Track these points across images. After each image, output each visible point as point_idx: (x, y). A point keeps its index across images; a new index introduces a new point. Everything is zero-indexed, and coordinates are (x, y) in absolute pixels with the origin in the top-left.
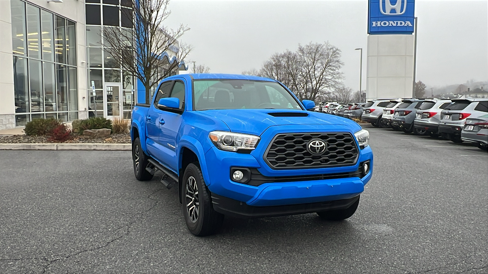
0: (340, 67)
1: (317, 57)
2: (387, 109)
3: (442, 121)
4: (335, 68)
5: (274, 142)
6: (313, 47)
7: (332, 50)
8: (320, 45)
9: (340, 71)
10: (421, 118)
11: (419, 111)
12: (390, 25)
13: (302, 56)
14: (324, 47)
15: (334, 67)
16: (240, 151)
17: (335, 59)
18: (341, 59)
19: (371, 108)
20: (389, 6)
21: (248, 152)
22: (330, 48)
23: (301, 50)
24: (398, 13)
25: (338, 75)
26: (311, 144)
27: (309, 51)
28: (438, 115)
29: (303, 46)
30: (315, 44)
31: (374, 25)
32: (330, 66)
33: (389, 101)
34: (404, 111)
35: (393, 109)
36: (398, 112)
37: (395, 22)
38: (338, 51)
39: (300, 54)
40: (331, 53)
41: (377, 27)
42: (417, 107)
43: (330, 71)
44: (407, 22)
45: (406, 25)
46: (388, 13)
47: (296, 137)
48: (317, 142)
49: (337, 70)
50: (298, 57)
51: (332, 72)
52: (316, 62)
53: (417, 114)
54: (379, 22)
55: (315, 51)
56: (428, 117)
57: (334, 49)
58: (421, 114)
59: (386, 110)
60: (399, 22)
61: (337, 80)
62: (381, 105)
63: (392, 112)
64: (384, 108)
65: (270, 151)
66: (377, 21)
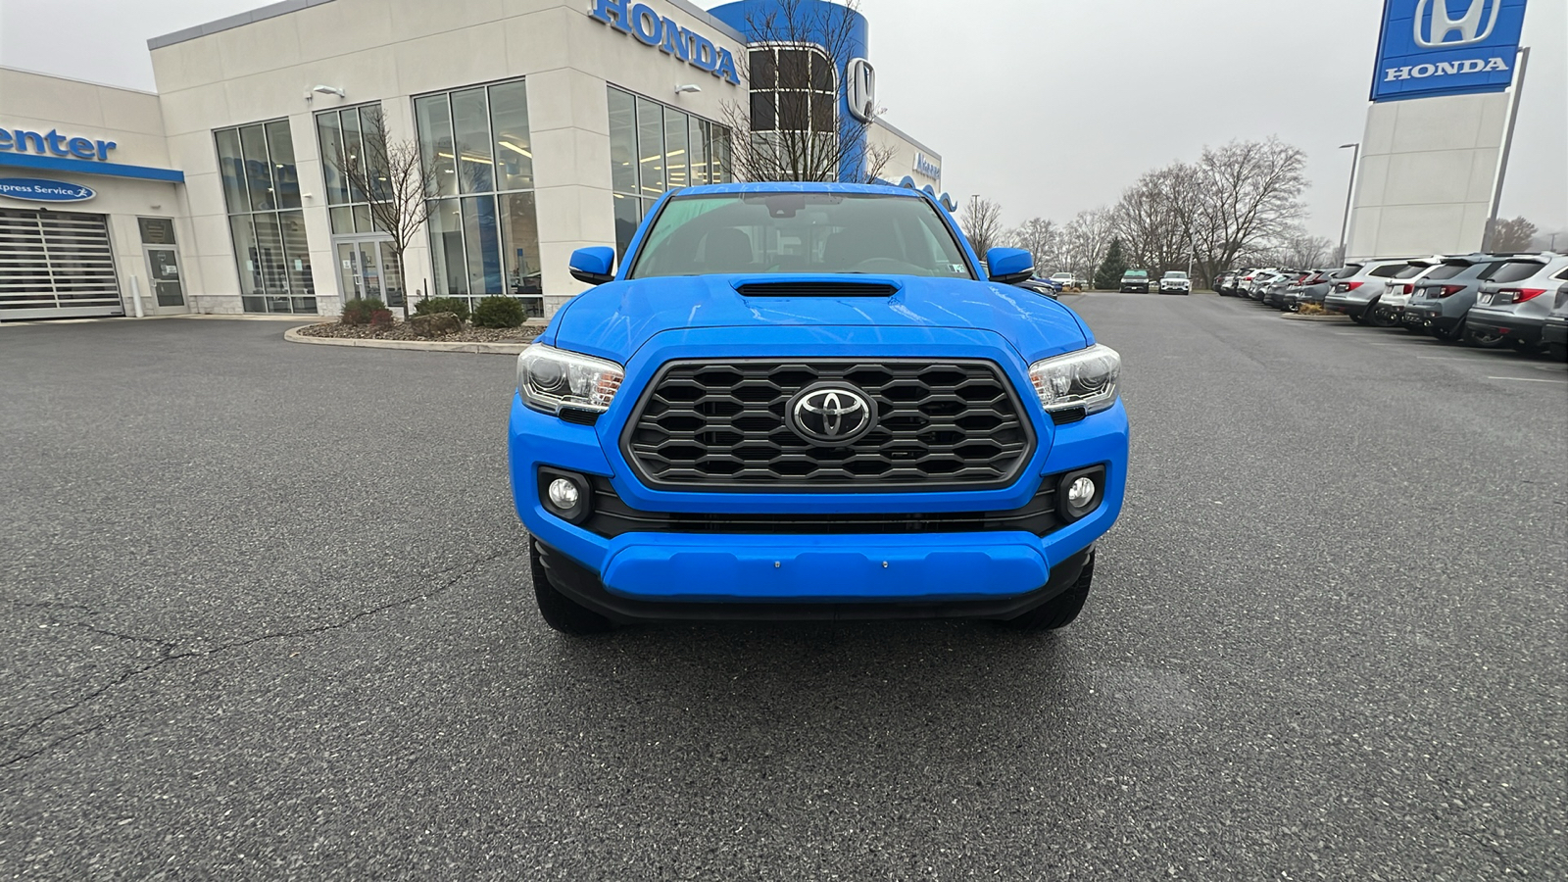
0: (1299, 191)
1: (1245, 172)
2: (1395, 281)
3: (1557, 311)
4: (1286, 195)
6: (1238, 152)
7: (1283, 155)
8: (1255, 145)
9: (1299, 200)
10: (1493, 304)
11: (1489, 285)
12: (1440, 73)
13: (1210, 173)
14: (1266, 149)
15: (1285, 191)
16: (569, 415)
17: (1289, 175)
18: (1304, 174)
19: (1353, 279)
20: (1442, 23)
21: (588, 418)
22: (1278, 150)
23: (1209, 160)
24: (1469, 37)
25: (1292, 210)
26: (804, 402)
27: (1227, 160)
28: (1549, 297)
29: (1215, 150)
30: (1243, 143)
31: (1391, 77)
32: (1275, 190)
33: (1405, 262)
34: (1442, 286)
35: (1411, 281)
36: (1425, 288)
37: (1456, 63)
38: (1298, 157)
39: (1205, 167)
40: (1281, 162)
41: (1398, 81)
42: (1484, 276)
43: (1274, 201)
44: (1493, 60)
45: (1488, 69)
46: (1436, 40)
47: (746, 373)
48: (832, 395)
49: (1290, 200)
50: (1200, 175)
51: (1278, 202)
52: (1240, 183)
53: (1479, 295)
54: (1406, 70)
55: (1240, 159)
56: (1515, 302)
57: (1290, 153)
58: (1492, 294)
59: (1393, 286)
60: (1467, 63)
61: (1289, 221)
62: (1381, 272)
63: (1407, 289)
64: (1388, 280)
65: (641, 420)
66: (1398, 67)
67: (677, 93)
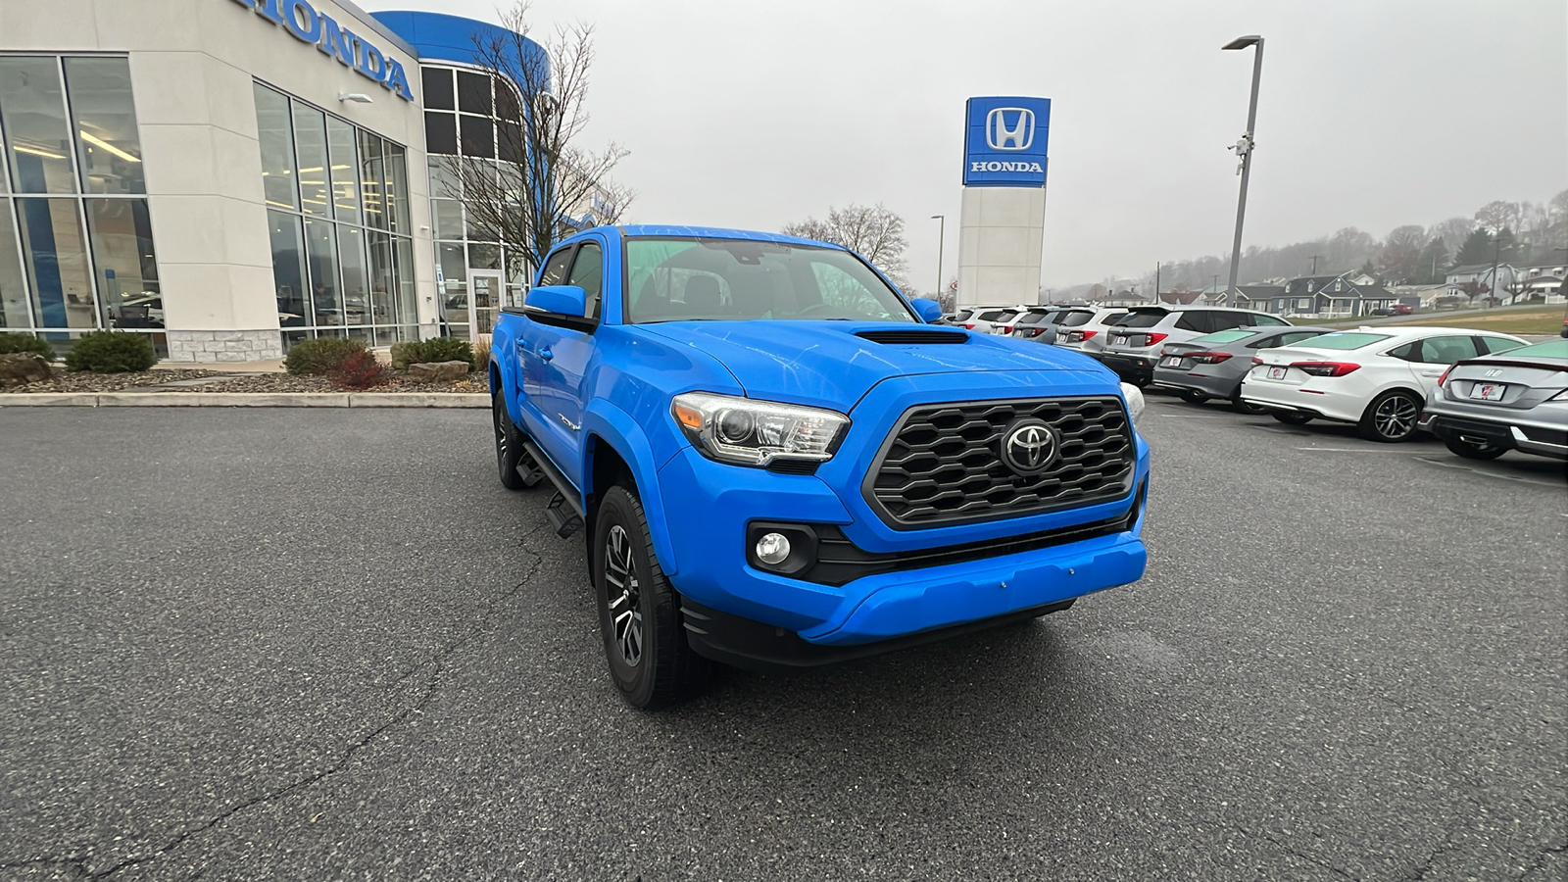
0: (901, 249)
1: (862, 231)
2: (998, 324)
3: (1109, 347)
4: (892, 252)
5: (899, 436)
6: (856, 214)
7: (888, 220)
8: (868, 210)
9: (901, 256)
10: (1068, 342)
11: (1062, 328)
12: (1004, 169)
13: (837, 230)
14: (875, 214)
15: (891, 249)
16: (780, 466)
17: (893, 236)
18: (904, 236)
19: (968, 322)
20: (1003, 133)
21: (807, 467)
22: (884, 215)
23: (835, 219)
24: (1019, 147)
25: (897, 265)
26: (1014, 438)
27: (848, 220)
28: (1102, 337)
29: (839, 211)
30: (859, 208)
31: (975, 169)
32: (885, 247)
33: (1001, 310)
34: (1033, 328)
35: (1010, 324)
36: (1021, 329)
37: (1013, 164)
38: (898, 222)
39: (832, 225)
40: (887, 226)
41: (979, 172)
42: (1058, 321)
43: (884, 256)
44: (1034, 164)
45: (1031, 170)
46: (1000, 146)
47: (968, 415)
48: (1033, 431)
49: (896, 256)
50: (830, 231)
51: (887, 258)
52: (859, 240)
53: (1058, 335)
54: (984, 164)
55: (858, 220)
56: (1081, 340)
57: (892, 218)
58: (1066, 335)
59: (997, 327)
60: (1020, 164)
61: (895, 273)
62: (985, 317)
63: (1007, 330)
64: (993, 323)
65: (884, 465)
66: (979, 161)
67: (342, 101)
